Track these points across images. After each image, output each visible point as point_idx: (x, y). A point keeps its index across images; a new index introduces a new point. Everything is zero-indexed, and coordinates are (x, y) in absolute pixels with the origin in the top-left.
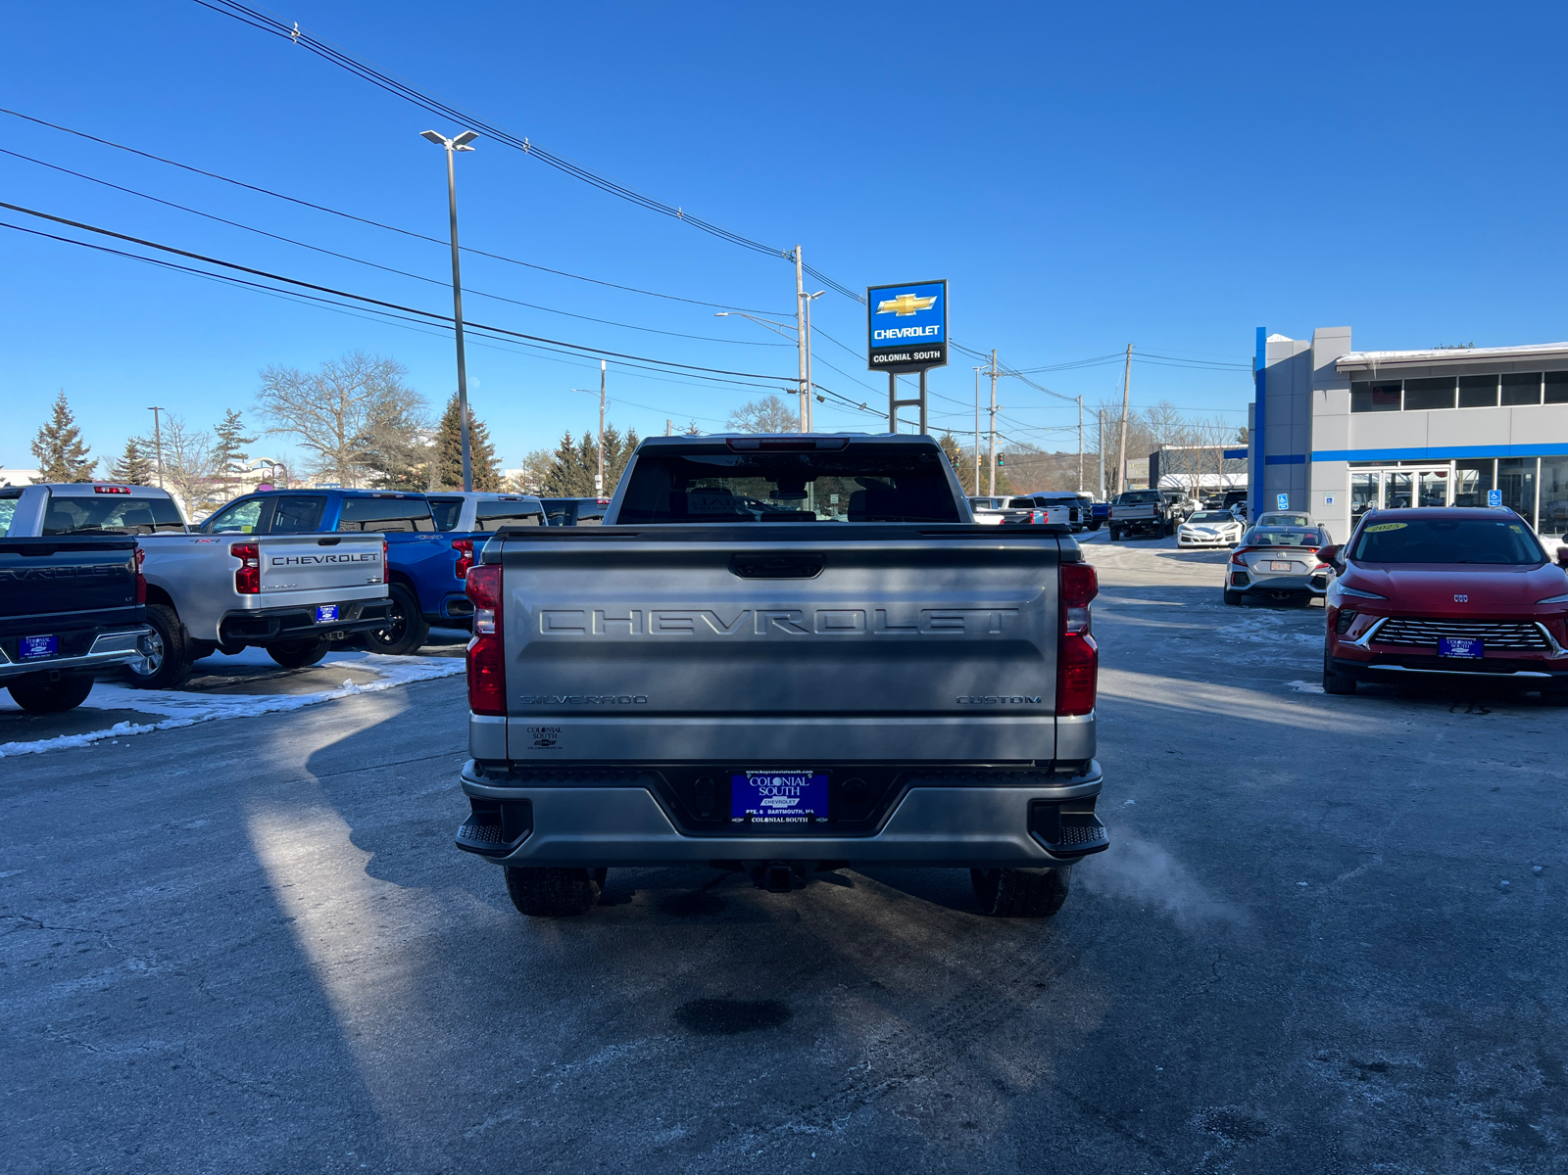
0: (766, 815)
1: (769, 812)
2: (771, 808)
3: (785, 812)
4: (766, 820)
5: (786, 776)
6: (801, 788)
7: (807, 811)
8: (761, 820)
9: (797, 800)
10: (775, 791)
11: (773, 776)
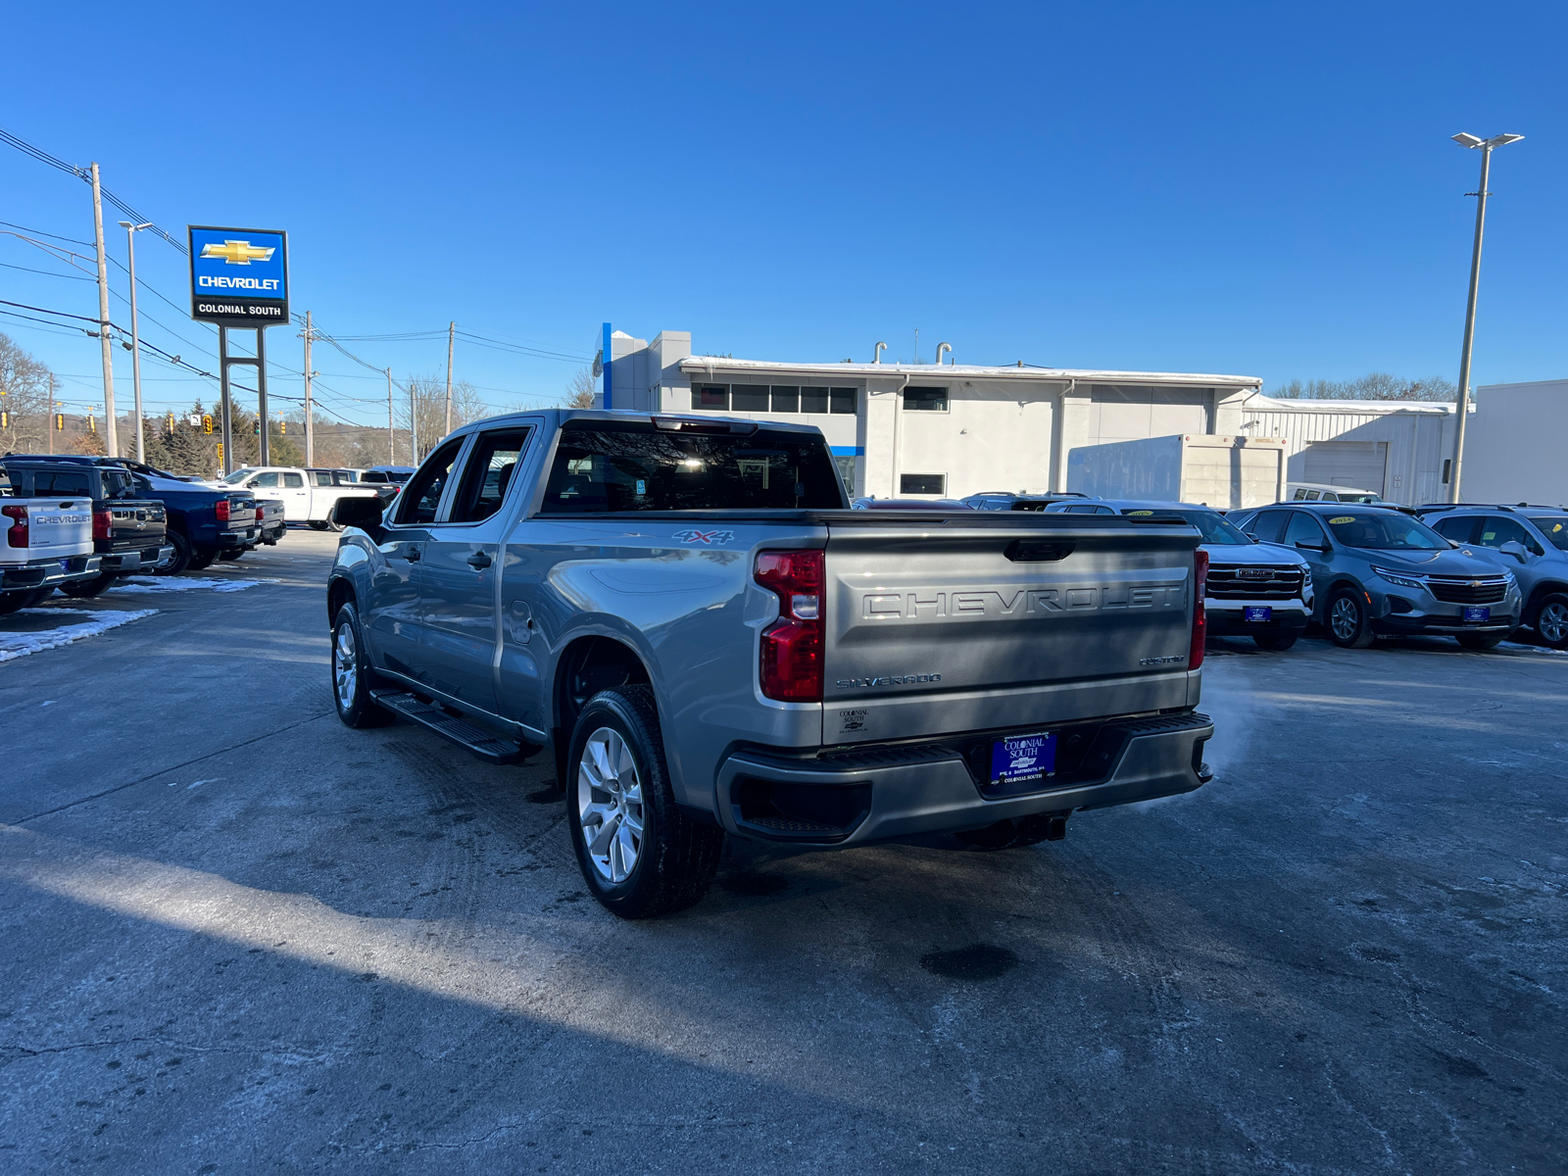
0: (1013, 776)
1: (1016, 772)
2: (1017, 768)
3: (1025, 771)
4: (1015, 780)
5: (1029, 739)
6: (1039, 748)
7: (1040, 768)
8: (1010, 780)
9: (1035, 759)
10: (1021, 753)
11: (1021, 740)
